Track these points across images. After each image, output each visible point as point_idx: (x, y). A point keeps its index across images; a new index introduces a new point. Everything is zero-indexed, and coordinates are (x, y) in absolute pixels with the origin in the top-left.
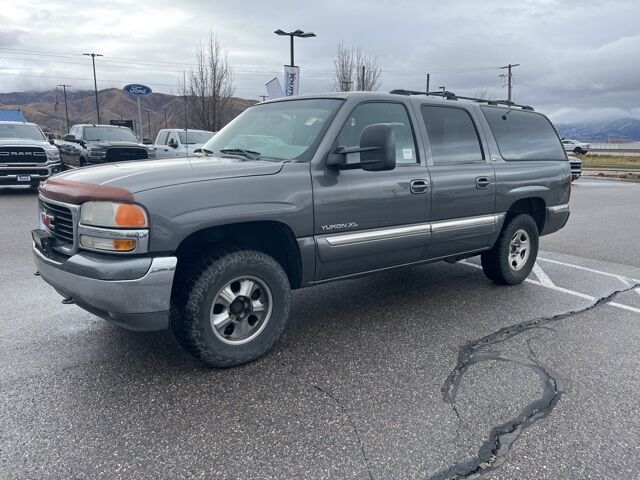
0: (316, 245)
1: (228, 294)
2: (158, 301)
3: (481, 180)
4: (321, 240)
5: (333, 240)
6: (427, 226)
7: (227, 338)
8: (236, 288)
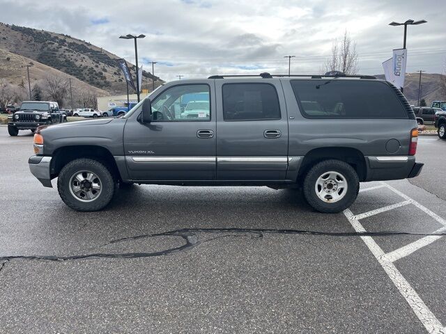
0: (125, 161)
1: (80, 178)
2: (45, 174)
3: (268, 132)
4: (129, 158)
5: (137, 159)
6: (213, 159)
7: (81, 198)
8: (85, 175)
